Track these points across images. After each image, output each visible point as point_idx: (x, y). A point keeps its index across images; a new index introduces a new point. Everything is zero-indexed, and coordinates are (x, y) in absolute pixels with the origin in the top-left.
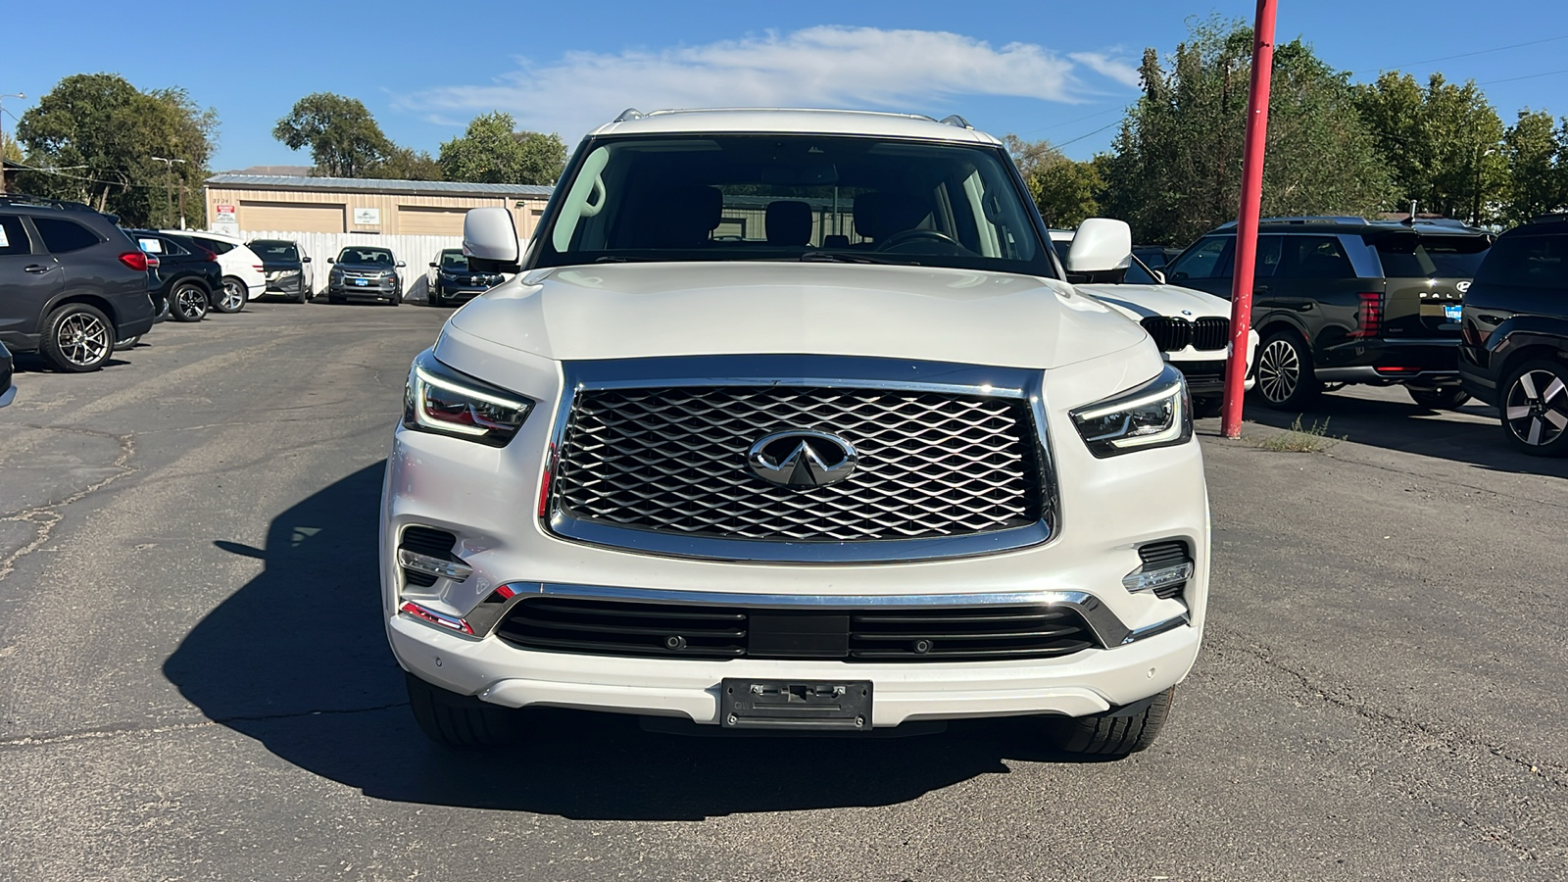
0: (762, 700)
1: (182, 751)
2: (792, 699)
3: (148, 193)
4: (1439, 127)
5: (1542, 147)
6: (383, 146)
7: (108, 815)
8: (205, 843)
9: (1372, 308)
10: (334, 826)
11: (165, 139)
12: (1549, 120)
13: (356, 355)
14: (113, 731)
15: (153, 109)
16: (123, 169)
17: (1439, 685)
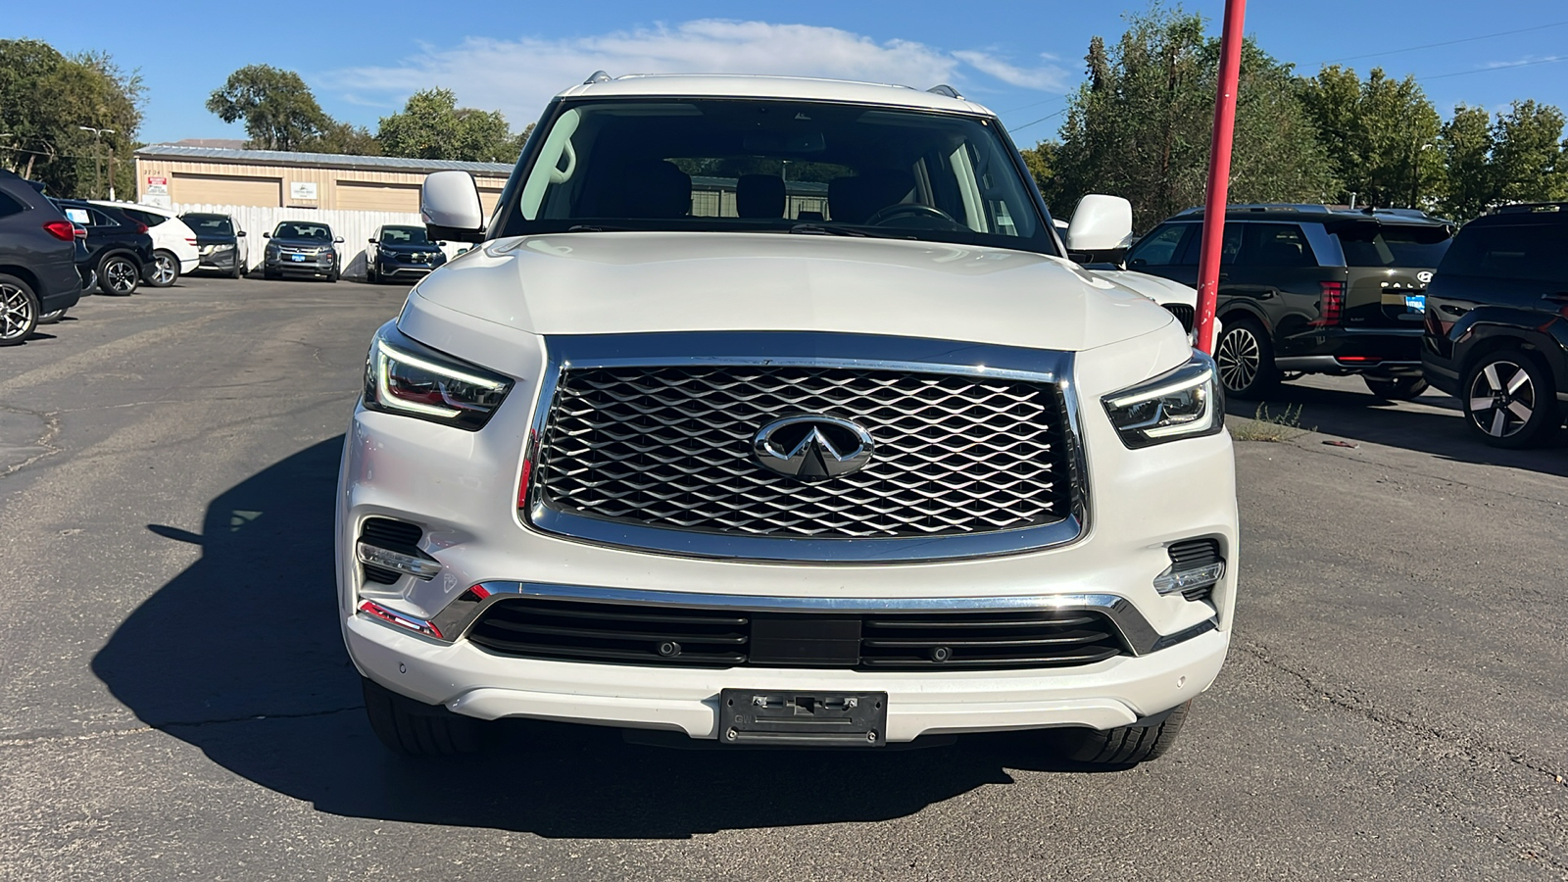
0: (766, 713)
1: (111, 761)
2: (798, 712)
3: (75, 163)
4: (1378, 121)
5: (1477, 143)
6: (320, 121)
7: (27, 836)
8: (138, 868)
9: (1334, 296)
10: (283, 847)
11: (93, 109)
12: (1485, 116)
13: (293, 332)
14: (34, 738)
15: (80, 76)
16: (49, 138)
17: (1446, 687)
